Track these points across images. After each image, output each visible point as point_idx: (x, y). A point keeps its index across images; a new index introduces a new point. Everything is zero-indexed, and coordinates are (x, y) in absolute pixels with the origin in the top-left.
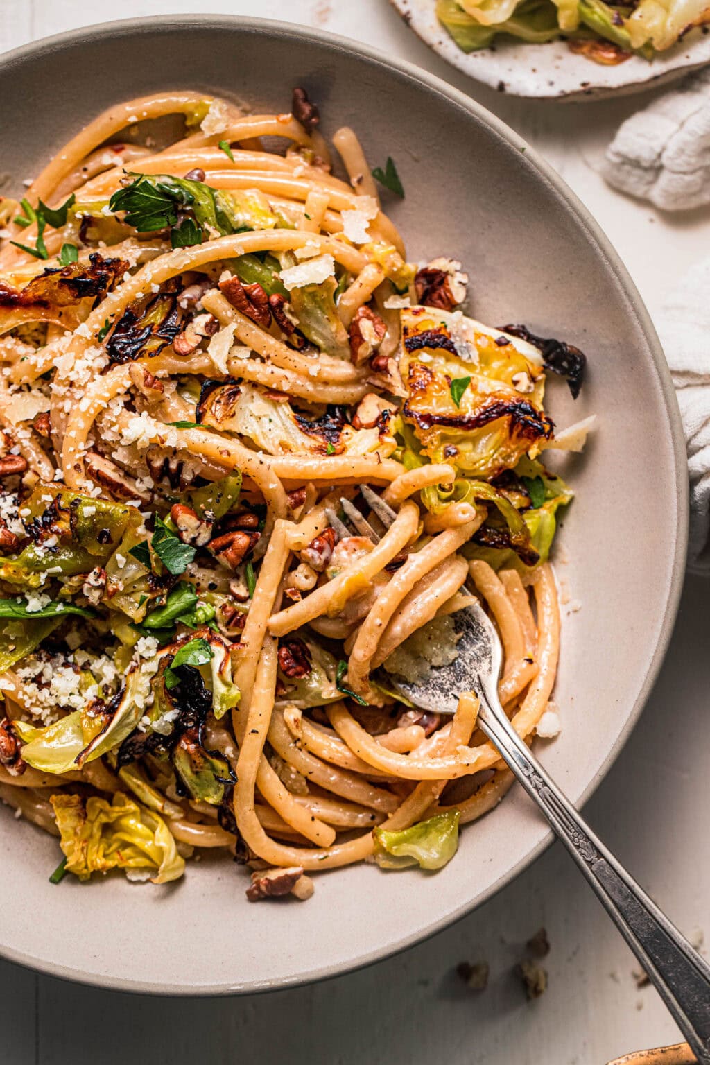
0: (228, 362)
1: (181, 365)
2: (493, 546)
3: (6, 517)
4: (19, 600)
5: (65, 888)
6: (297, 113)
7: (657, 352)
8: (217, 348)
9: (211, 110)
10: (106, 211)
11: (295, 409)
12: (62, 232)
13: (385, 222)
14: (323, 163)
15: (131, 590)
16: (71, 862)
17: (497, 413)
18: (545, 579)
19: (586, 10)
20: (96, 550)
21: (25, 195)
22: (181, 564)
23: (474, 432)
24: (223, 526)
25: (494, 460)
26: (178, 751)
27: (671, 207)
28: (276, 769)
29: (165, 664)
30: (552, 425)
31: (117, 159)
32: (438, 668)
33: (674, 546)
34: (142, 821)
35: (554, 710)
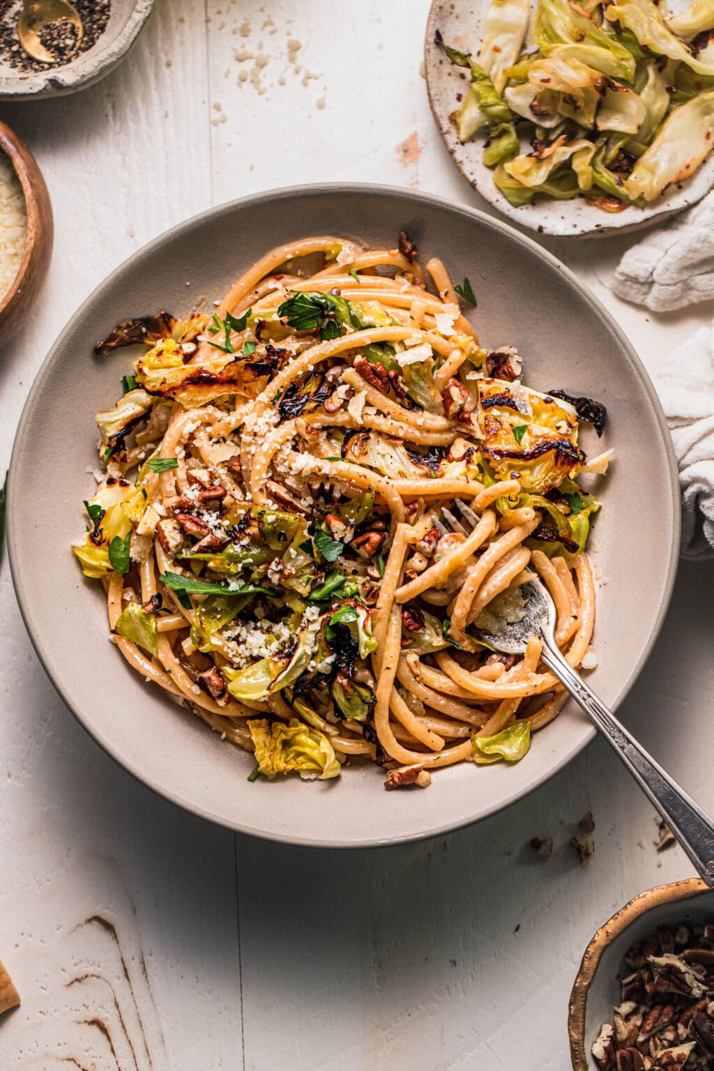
0: (362, 417)
1: (329, 420)
2: (547, 540)
3: (212, 527)
4: (223, 584)
5: (258, 784)
6: (402, 249)
7: (655, 400)
8: (355, 407)
9: (343, 248)
10: (276, 317)
11: (407, 449)
12: (243, 335)
13: (464, 321)
14: (421, 283)
15: (301, 573)
16: (263, 765)
17: (547, 448)
18: (583, 563)
19: (597, 175)
20: (276, 546)
21: (215, 312)
22: (333, 555)
23: (531, 462)
24: (362, 529)
25: (545, 481)
26: (336, 685)
27: (661, 310)
28: (402, 697)
29: (325, 623)
30: (585, 456)
31: (279, 285)
32: (511, 624)
33: (671, 531)
34: (310, 737)
35: (592, 650)
